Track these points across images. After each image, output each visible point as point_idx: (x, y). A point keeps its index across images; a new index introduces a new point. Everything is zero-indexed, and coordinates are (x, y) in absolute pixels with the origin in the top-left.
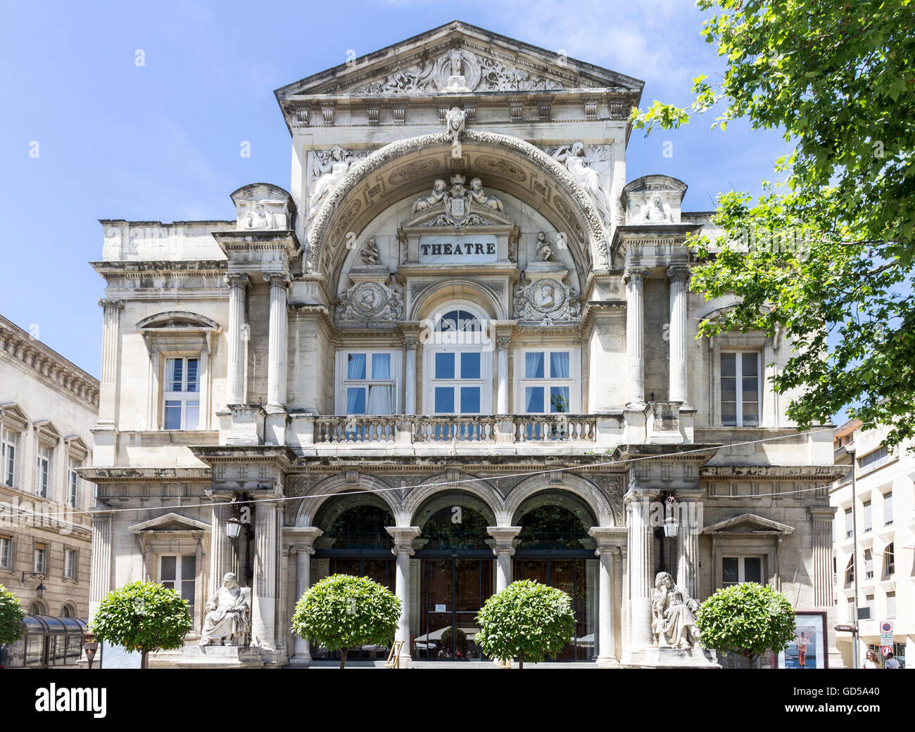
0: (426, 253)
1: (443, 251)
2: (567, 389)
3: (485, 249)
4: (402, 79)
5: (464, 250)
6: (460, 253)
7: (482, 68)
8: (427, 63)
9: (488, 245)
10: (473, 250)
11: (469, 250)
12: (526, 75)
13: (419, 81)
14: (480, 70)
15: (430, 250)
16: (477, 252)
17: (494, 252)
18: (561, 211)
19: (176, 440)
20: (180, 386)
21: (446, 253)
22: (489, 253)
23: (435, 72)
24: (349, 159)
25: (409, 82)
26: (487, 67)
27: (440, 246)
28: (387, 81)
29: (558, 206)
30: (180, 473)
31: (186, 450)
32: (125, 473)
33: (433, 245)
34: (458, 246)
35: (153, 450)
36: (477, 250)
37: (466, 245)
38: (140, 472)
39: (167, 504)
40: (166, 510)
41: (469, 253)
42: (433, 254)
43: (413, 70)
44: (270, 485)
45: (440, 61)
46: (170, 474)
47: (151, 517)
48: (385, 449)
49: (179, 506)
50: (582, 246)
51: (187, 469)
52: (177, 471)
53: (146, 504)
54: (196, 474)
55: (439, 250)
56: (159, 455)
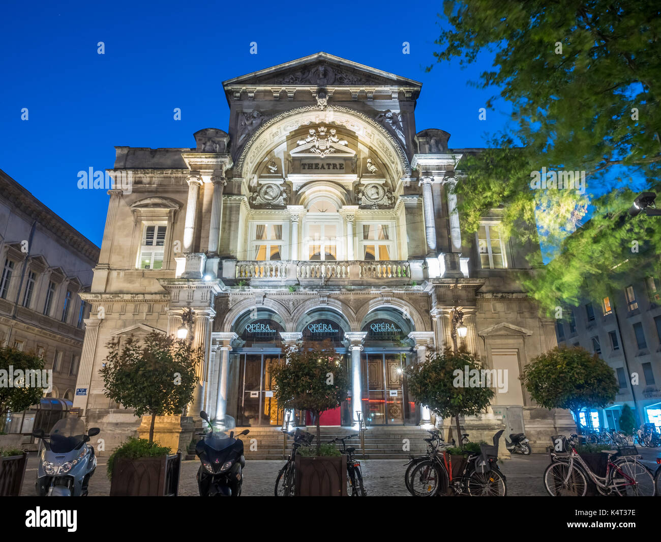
0: (304, 168)
1: (314, 167)
2: (388, 246)
3: (338, 167)
4: (292, 78)
5: (326, 167)
6: (324, 169)
7: (336, 75)
8: (306, 71)
9: (340, 164)
10: (331, 167)
11: (329, 166)
12: (359, 78)
13: (301, 80)
14: (334, 76)
15: (307, 167)
16: (334, 168)
17: (343, 168)
18: (380, 147)
19: (146, 276)
20: (152, 243)
21: (315, 168)
22: (340, 169)
23: (310, 76)
24: (262, 117)
25: (296, 80)
26: (338, 74)
27: (312, 164)
28: (284, 79)
29: (379, 145)
30: (148, 297)
31: (152, 283)
32: (111, 297)
33: (309, 164)
34: (323, 165)
35: (131, 282)
36: (334, 166)
37: (327, 164)
38: (121, 295)
39: (137, 317)
40: (135, 322)
41: (329, 168)
42: (309, 168)
43: (299, 74)
44: (207, 304)
45: (313, 70)
46: (141, 297)
47: (125, 326)
48: (280, 281)
49: (144, 318)
50: (393, 166)
51: (152, 294)
52: (146, 295)
53: (123, 317)
54: (158, 297)
55: (312, 167)
56: (134, 285)
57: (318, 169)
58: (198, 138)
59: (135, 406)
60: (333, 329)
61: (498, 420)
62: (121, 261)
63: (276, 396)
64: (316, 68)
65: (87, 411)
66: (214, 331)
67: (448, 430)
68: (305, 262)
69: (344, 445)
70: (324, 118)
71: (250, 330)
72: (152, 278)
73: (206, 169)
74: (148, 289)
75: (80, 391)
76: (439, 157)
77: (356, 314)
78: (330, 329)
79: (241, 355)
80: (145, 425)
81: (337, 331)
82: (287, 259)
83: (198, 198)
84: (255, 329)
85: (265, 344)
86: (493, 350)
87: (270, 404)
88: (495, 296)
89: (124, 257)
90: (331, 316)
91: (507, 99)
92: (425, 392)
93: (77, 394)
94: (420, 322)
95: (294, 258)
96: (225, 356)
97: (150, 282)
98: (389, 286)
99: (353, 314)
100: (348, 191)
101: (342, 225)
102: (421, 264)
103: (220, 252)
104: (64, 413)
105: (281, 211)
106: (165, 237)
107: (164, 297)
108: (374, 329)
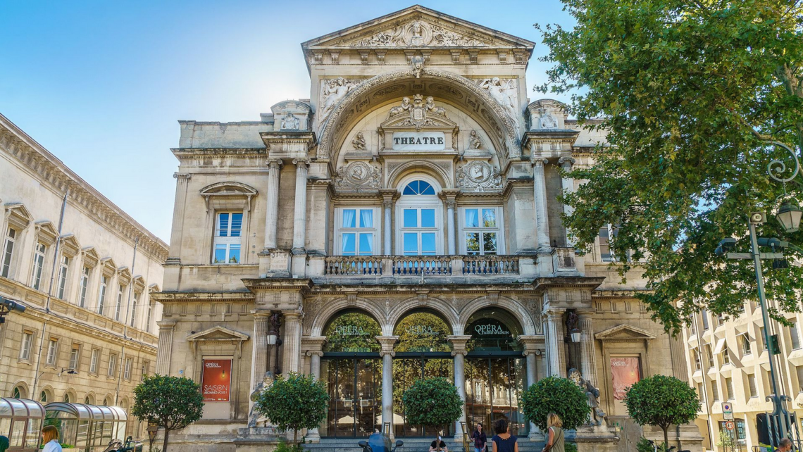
0: (397, 143)
1: (408, 142)
3: (437, 141)
4: (382, 37)
5: (423, 141)
6: (420, 143)
7: (433, 32)
8: (398, 28)
9: (439, 138)
10: (429, 141)
11: (426, 141)
13: (393, 38)
15: (400, 141)
16: (431, 143)
17: (442, 143)
18: (486, 117)
19: (223, 272)
20: (227, 233)
21: (410, 143)
22: (439, 143)
23: (403, 33)
24: (349, 85)
25: (387, 39)
26: (436, 31)
27: (406, 138)
29: (484, 115)
30: (226, 296)
31: (229, 279)
32: (186, 296)
33: (402, 138)
34: (419, 139)
35: (205, 279)
36: (431, 141)
37: (424, 138)
38: (197, 295)
39: (215, 319)
40: (213, 324)
42: (402, 144)
43: (390, 32)
44: (296, 306)
46: (219, 297)
47: (202, 329)
48: (375, 279)
49: (223, 320)
50: (501, 140)
51: (231, 293)
52: (224, 295)
53: (199, 319)
54: (238, 296)
55: (406, 141)
56: (210, 282)
57: (414, 143)
60: (434, 331)
61: (611, 432)
62: (193, 255)
68: (402, 256)
70: (420, 84)
71: (342, 333)
72: (229, 274)
74: (225, 287)
77: (458, 314)
78: (430, 331)
81: (437, 333)
83: (279, 183)
84: (347, 331)
86: (611, 355)
88: (615, 294)
89: (196, 250)
97: (227, 279)
98: (496, 284)
99: (455, 314)
101: (442, 211)
103: (306, 245)
106: (242, 226)
107: (245, 296)
108: (478, 331)
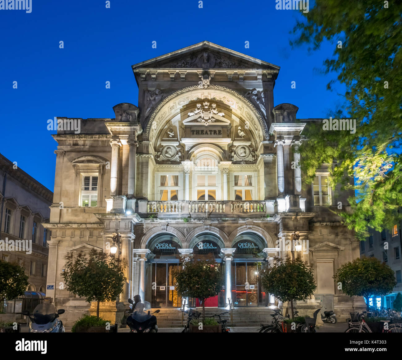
0: (193, 134)
2: (252, 190)
3: (217, 132)
5: (209, 133)
6: (208, 134)
7: (216, 60)
8: (194, 57)
9: (219, 131)
10: (213, 133)
11: (211, 132)
12: (234, 63)
13: (190, 64)
14: (215, 61)
15: (195, 133)
16: (214, 134)
17: (221, 134)
18: (248, 118)
19: (87, 212)
20: (89, 188)
21: (201, 134)
22: (219, 134)
23: (197, 61)
24: (162, 94)
25: (187, 64)
26: (218, 60)
28: (177, 64)
29: (247, 116)
30: (89, 226)
31: (91, 216)
32: (64, 226)
33: (196, 131)
34: (206, 131)
35: (76, 216)
36: (214, 133)
37: (210, 131)
38: (71, 225)
39: (82, 239)
40: (81, 242)
41: (211, 134)
42: (196, 134)
43: (188, 59)
44: (129, 230)
45: (199, 56)
46: (84, 226)
47: (75, 245)
48: (178, 215)
49: (87, 240)
50: (257, 132)
51: (91, 224)
52: (87, 225)
53: (73, 239)
54: (95, 226)
55: (199, 132)
56: (79, 218)
57: (203, 134)
58: (116, 111)
59: (86, 296)
60: (213, 246)
61: (318, 303)
62: (68, 201)
63: (177, 289)
64: (201, 55)
65: (56, 299)
66: (134, 248)
67: (285, 309)
68: (194, 201)
69: (220, 319)
70: (207, 95)
71: (159, 248)
72: (90, 213)
73: (123, 134)
74: (88, 221)
75: (49, 287)
76: (289, 125)
77: (228, 236)
78: (211, 246)
79: (153, 264)
80: (94, 307)
81: (216, 248)
82: (182, 200)
83: (119, 156)
84: (161, 247)
85: (168, 256)
86: (317, 260)
87: (172, 294)
88: (322, 225)
89: (70, 199)
90: (212, 238)
91: (342, 82)
92: (272, 286)
93: (48, 289)
94: (271, 242)
95: (187, 199)
96: (143, 264)
97: (89, 216)
98: (251, 218)
99: (227, 237)
100: (224, 151)
101: (220, 176)
102: (273, 203)
103: (136, 195)
104: (41, 301)
105: (177, 166)
106: (98, 184)
107: (100, 226)
108: (240, 246)
